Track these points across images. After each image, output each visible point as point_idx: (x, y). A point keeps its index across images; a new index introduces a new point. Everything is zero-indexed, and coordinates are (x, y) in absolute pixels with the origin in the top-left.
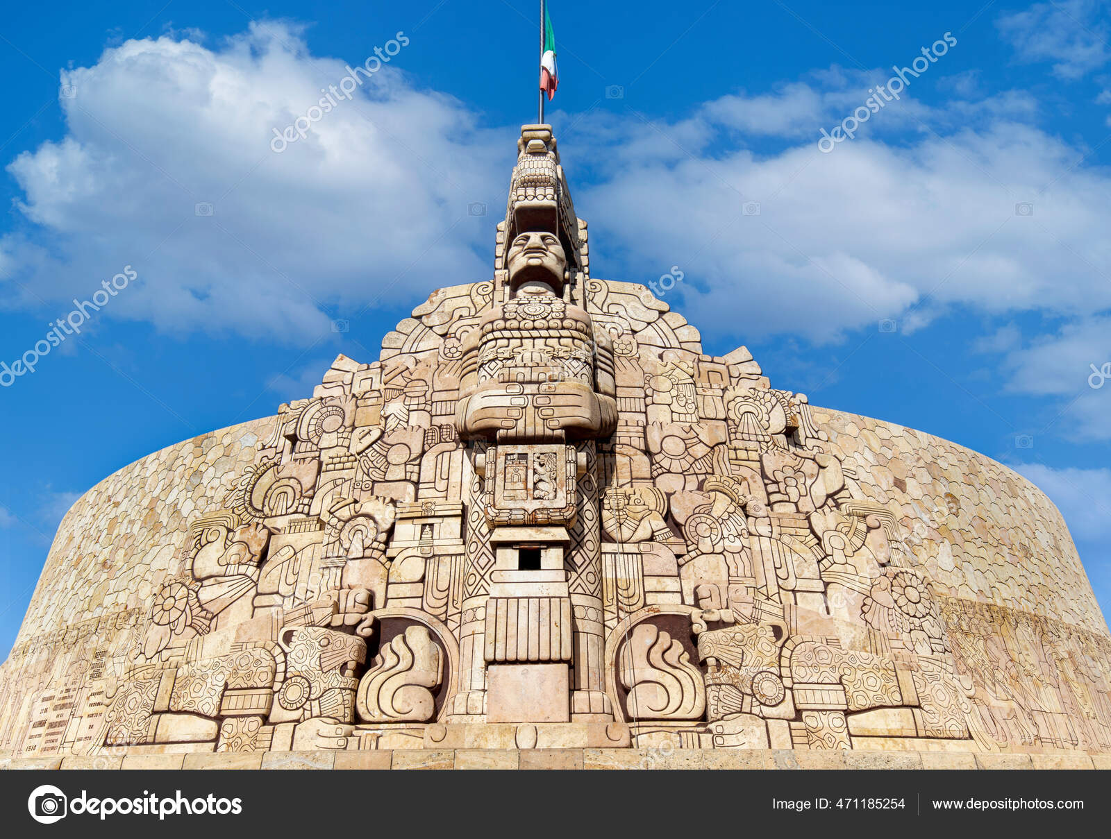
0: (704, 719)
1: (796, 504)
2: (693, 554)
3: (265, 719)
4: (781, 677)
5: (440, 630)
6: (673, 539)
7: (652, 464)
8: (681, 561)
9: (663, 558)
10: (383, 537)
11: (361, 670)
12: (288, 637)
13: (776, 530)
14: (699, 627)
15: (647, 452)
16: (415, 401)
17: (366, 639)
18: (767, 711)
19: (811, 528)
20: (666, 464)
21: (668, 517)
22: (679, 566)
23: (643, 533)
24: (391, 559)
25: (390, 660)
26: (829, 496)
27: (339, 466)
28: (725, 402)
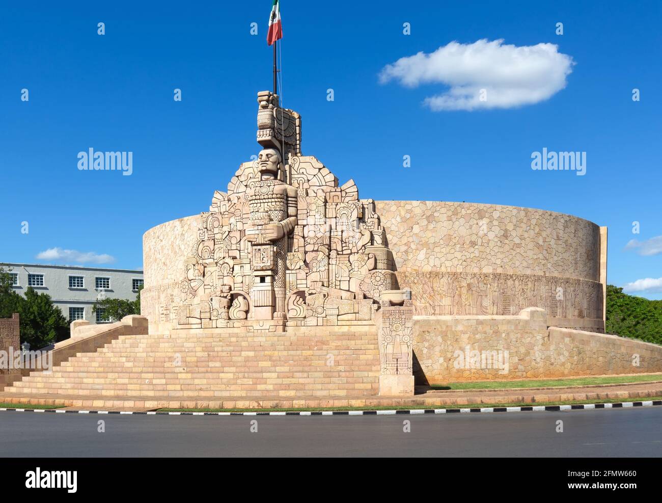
0: (305, 317)
1: (351, 250)
2: (311, 272)
3: (210, 319)
4: (323, 307)
5: (247, 296)
6: (306, 268)
7: (305, 241)
8: (307, 275)
9: (302, 274)
10: (231, 270)
11: (229, 307)
12: (212, 299)
13: (338, 262)
14: (307, 295)
15: (303, 237)
16: (238, 218)
17: (229, 299)
18: (319, 315)
19: (349, 260)
20: (309, 241)
21: (305, 261)
22: (307, 276)
23: (298, 267)
24: (234, 276)
25: (235, 305)
26: (363, 246)
27: (219, 243)
28: (336, 210)
